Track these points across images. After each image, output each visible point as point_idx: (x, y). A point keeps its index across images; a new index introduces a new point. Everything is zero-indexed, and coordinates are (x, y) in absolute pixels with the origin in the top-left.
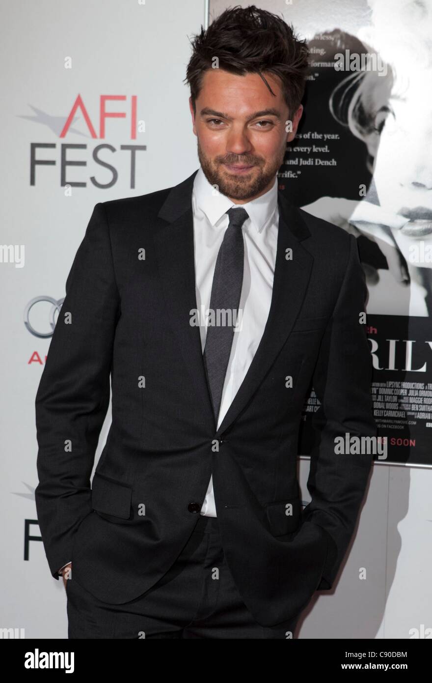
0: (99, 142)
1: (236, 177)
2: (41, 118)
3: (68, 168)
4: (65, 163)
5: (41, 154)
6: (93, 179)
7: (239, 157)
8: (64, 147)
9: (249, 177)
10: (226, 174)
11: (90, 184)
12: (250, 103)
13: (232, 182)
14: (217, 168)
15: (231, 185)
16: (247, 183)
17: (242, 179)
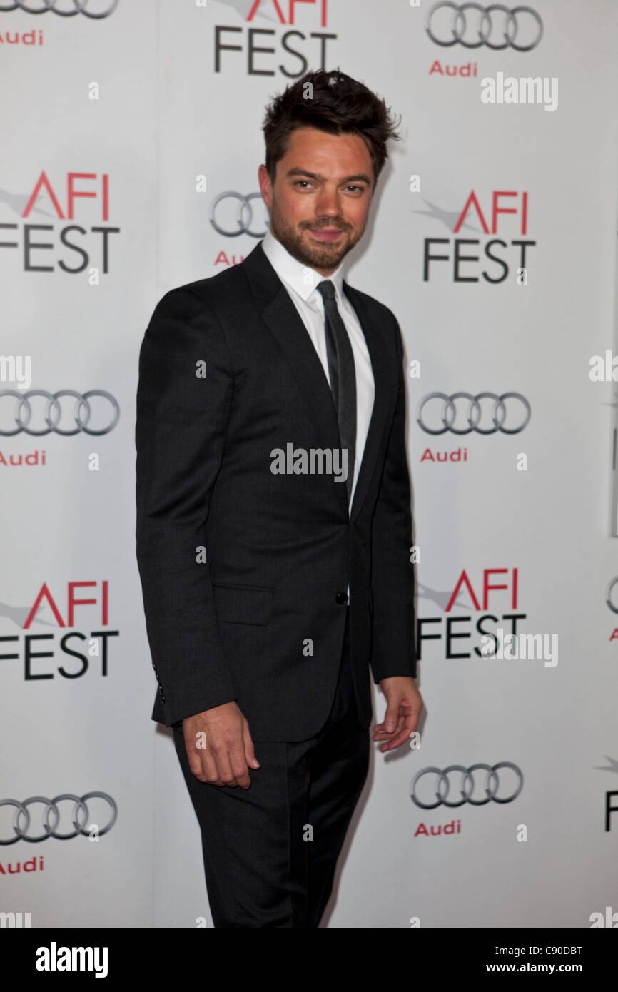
0: (491, 237)
1: (323, 243)
2: (436, 213)
3: (462, 264)
4: (458, 258)
5: (435, 249)
6: (485, 275)
7: (331, 220)
8: (458, 242)
9: (338, 244)
10: (311, 240)
11: (482, 279)
12: (344, 165)
13: (319, 249)
14: (301, 233)
15: (317, 251)
16: (335, 251)
17: (330, 245)
